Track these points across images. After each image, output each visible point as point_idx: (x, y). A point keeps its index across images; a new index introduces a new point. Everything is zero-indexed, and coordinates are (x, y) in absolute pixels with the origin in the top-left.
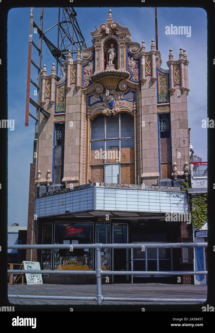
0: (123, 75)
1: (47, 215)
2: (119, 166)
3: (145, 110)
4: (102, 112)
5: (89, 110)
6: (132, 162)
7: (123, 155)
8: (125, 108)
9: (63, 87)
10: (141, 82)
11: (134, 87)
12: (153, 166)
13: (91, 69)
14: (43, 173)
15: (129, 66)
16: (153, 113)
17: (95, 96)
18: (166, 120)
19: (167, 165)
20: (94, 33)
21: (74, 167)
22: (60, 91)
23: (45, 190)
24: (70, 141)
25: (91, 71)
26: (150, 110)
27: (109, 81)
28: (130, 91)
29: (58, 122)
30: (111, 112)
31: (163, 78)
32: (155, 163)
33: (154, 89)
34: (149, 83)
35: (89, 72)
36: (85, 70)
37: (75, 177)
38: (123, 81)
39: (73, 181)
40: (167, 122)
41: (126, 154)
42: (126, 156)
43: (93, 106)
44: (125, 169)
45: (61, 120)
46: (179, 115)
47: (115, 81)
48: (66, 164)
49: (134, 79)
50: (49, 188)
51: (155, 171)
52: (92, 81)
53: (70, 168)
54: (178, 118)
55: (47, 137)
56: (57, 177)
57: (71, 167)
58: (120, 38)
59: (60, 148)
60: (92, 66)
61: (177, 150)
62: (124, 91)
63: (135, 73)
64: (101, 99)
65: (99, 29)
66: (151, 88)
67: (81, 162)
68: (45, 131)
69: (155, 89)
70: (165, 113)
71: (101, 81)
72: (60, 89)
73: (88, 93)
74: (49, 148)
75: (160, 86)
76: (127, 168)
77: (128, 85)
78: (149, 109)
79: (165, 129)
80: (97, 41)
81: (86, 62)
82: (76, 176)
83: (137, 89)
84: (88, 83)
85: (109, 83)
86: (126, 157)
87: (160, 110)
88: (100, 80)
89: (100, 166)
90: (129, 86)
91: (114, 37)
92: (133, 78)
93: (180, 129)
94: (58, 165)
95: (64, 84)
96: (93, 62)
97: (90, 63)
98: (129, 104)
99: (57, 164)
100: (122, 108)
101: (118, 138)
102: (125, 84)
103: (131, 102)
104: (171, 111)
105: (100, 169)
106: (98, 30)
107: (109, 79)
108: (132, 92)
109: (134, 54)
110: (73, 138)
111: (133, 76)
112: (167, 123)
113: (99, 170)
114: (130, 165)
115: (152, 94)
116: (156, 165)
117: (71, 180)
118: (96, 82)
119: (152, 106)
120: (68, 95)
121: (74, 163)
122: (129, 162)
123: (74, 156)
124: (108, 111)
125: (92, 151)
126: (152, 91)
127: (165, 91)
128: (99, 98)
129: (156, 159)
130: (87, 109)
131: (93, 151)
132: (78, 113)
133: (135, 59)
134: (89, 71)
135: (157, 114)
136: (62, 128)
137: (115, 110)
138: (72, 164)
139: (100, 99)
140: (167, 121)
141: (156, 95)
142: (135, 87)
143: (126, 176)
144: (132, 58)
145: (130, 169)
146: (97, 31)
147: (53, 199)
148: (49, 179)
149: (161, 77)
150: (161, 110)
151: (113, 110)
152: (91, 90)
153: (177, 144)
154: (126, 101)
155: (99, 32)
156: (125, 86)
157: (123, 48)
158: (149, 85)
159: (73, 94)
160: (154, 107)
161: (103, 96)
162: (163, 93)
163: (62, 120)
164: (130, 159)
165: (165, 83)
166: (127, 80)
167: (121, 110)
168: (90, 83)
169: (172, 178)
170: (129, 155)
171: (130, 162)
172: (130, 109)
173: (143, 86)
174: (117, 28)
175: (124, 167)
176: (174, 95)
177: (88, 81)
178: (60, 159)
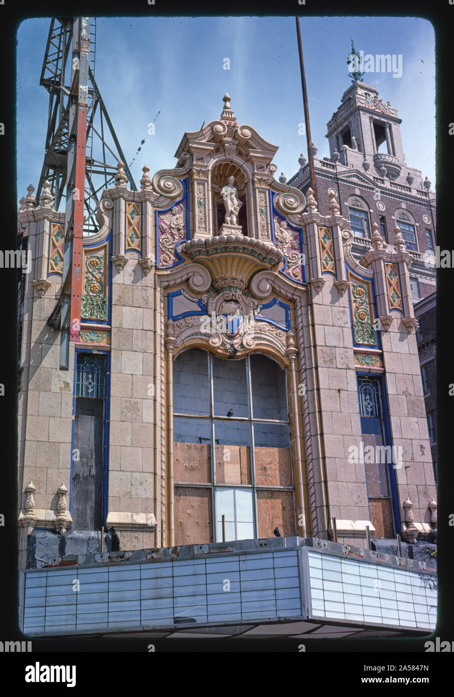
0: (271, 258)
1: (80, 627)
2: (254, 496)
3: (325, 355)
4: (208, 341)
5: (171, 331)
6: (286, 487)
7: (261, 465)
8: (267, 343)
9: (100, 253)
10: (310, 286)
11: (290, 295)
12: (357, 503)
13: (178, 225)
14: (42, 491)
15: (277, 239)
16: (344, 366)
17: (184, 296)
18: (371, 389)
19: (380, 504)
20: (194, 137)
21: (141, 484)
22: (93, 261)
23: (56, 547)
24: (127, 407)
25: (179, 230)
26: (338, 360)
27: (235, 264)
28: (278, 302)
29: (88, 348)
30: (232, 345)
31: (360, 286)
32: (359, 496)
33: (343, 309)
34: (330, 292)
35: (175, 232)
36: (162, 223)
37: (143, 515)
38: (267, 273)
39: (140, 525)
40: (372, 395)
41: (268, 464)
42: (268, 468)
43: (181, 321)
44: (267, 505)
45: (95, 344)
46: (405, 383)
47: (247, 269)
48: (115, 472)
49: (291, 275)
50: (68, 542)
51: (361, 517)
52: (183, 256)
53: (129, 486)
54: (404, 389)
55: (56, 385)
56: (81, 507)
57: (132, 485)
58: (255, 168)
59: (89, 424)
60: (182, 217)
61: (408, 467)
62: (261, 299)
63: (293, 261)
64: (202, 308)
65: (207, 130)
66: (337, 304)
67: (159, 472)
68: (49, 366)
69: (346, 309)
70: (372, 371)
71: (211, 260)
72: (92, 257)
73: (169, 285)
74: (62, 419)
75: (354, 305)
76: (271, 502)
77: (276, 286)
78: (334, 354)
79: (370, 411)
80: (198, 158)
81: (164, 203)
82: (146, 511)
83: (298, 301)
84: (173, 258)
85: (231, 271)
86: (269, 472)
87: (360, 363)
88: (210, 257)
89: (198, 488)
90: (278, 289)
91: (239, 160)
92: (290, 271)
93: (411, 417)
94: (83, 474)
95: (105, 246)
96: (184, 209)
97: (176, 209)
98: (277, 334)
99: (82, 470)
100: (259, 342)
101: (247, 419)
102: (267, 281)
103: (280, 331)
104: (387, 370)
105: (198, 498)
106: (204, 132)
107: (236, 261)
108: (281, 305)
109: (287, 214)
110: (136, 400)
111: (289, 268)
112: (373, 398)
113: (195, 501)
114: (279, 493)
115: (339, 319)
116: (361, 501)
117: (134, 522)
118: (197, 262)
119: (342, 349)
120: (118, 279)
121: (140, 472)
122: (277, 485)
123: (140, 452)
124: (223, 342)
125: (176, 444)
126: (339, 312)
127: (366, 320)
128: (196, 305)
129: (361, 484)
130: (167, 326)
131: (178, 443)
132: (149, 332)
133: (290, 227)
134: (173, 228)
135: (355, 371)
136: (95, 365)
137: (242, 344)
138: (133, 474)
139: (198, 307)
140: (372, 392)
141: (349, 325)
142: (293, 294)
143: (272, 523)
144: (284, 223)
145: (280, 506)
146: (202, 134)
147: (113, 576)
148: (63, 514)
149: (355, 285)
150: (360, 361)
151: (236, 341)
152: (178, 278)
153: (407, 453)
154: (268, 324)
155: (205, 138)
156: (268, 286)
157: (265, 193)
158: (330, 295)
159: (132, 278)
160: (346, 352)
161: (210, 301)
162: (362, 323)
163: (102, 344)
164: (280, 480)
165: (364, 298)
166: (275, 273)
167: (257, 345)
168: (177, 260)
169: (405, 538)
170: (277, 467)
171: (282, 487)
172: (280, 346)
173: (317, 296)
174: (250, 142)
175: (264, 497)
176: (390, 332)
177: (171, 253)
178: (92, 456)
